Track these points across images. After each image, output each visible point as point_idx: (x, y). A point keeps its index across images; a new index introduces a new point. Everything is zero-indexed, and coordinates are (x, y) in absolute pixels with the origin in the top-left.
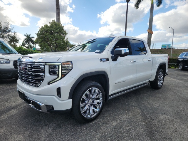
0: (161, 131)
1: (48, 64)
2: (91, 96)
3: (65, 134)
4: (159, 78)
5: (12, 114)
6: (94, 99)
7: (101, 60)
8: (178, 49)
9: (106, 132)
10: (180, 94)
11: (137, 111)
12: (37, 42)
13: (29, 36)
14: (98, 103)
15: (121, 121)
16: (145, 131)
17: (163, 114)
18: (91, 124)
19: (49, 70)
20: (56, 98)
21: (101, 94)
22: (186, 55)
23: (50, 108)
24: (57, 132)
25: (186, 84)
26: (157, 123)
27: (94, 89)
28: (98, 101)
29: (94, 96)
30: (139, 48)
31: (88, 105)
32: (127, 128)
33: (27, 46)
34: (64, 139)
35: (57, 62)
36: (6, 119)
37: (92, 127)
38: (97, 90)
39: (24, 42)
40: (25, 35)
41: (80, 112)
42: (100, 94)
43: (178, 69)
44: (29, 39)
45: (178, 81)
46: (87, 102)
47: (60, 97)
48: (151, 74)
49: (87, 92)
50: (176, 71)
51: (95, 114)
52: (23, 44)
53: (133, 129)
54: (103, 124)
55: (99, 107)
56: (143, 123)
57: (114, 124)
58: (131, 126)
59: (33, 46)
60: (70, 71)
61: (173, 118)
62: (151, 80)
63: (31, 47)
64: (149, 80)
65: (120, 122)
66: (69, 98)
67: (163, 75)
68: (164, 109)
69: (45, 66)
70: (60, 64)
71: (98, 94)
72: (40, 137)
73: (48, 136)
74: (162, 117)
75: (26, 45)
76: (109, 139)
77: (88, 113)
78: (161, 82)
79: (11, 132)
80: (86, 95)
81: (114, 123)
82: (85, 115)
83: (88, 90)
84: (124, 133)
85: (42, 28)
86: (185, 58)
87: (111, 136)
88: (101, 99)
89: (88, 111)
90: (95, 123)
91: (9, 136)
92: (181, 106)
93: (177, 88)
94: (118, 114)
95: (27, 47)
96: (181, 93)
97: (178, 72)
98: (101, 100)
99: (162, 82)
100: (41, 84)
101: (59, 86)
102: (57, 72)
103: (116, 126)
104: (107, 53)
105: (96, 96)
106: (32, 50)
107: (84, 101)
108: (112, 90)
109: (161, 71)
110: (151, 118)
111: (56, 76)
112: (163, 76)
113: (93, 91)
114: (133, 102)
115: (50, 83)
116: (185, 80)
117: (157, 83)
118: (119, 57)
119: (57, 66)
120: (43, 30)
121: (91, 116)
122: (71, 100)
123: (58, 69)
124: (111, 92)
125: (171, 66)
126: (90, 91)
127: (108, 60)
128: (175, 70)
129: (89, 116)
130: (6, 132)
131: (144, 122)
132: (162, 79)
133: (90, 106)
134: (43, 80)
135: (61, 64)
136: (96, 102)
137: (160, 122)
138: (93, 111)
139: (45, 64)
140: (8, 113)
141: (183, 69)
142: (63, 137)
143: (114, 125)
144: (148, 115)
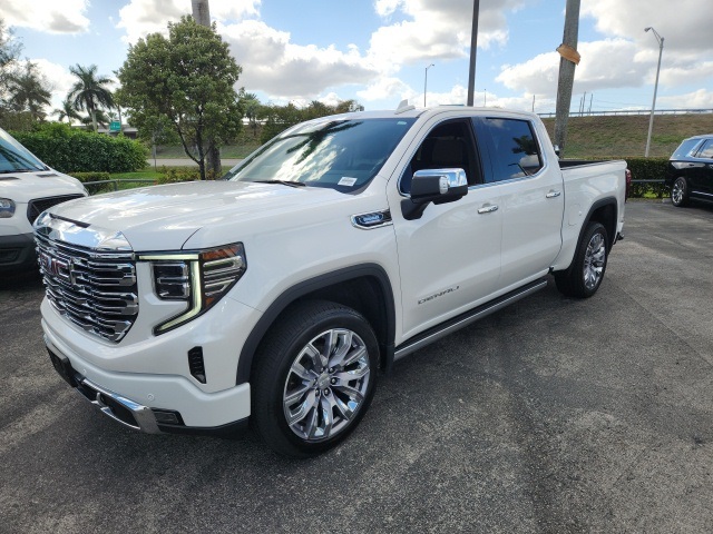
0: (578, 479)
1: (146, 257)
2: (324, 360)
3: (232, 505)
4: (590, 254)
5: (34, 429)
6: (337, 370)
7: (360, 221)
8: (678, 116)
9: (380, 492)
10: (660, 318)
11: (499, 395)
12: (122, 99)
13: (91, 73)
14: (352, 383)
15: (437, 440)
16: (518, 483)
17: (591, 406)
18: (327, 459)
19: (156, 281)
20: (188, 385)
21: (363, 348)
22: (701, 147)
23: (169, 421)
24: (202, 498)
25: (692, 270)
26: (564, 445)
27: (333, 333)
28: (353, 375)
29: (339, 361)
30: (517, 141)
31: (315, 392)
32: (456, 471)
33: (85, 114)
34: (227, 528)
35: (182, 251)
36: (13, 449)
37: (331, 472)
38: (348, 336)
39: (73, 99)
40: (73, 71)
41: (283, 422)
42: (358, 348)
43: (668, 200)
44: (89, 89)
45: (662, 256)
46: (308, 386)
47: (204, 382)
48: (556, 245)
49: (309, 349)
50: (662, 208)
51: (344, 423)
52: (67, 107)
53: (476, 475)
54: (371, 458)
55: (358, 394)
56: (516, 448)
57: (412, 457)
58: (473, 461)
59: (111, 115)
60: (237, 280)
61: (626, 424)
62: (557, 267)
63: (100, 117)
64: (551, 269)
65: (436, 449)
66: (239, 382)
67: (605, 245)
68: (599, 383)
69: (138, 264)
70: (196, 257)
71: (352, 350)
72: (140, 522)
73: (170, 516)
74: (588, 420)
75: (80, 113)
76: (390, 519)
77: (314, 422)
78: (595, 269)
79: (31, 504)
80: (306, 361)
81: (412, 454)
82: (303, 432)
83: (310, 343)
84: (445, 492)
85: (141, 48)
86: (697, 159)
87: (399, 508)
88: (364, 365)
89: (316, 414)
90: (344, 453)
91: (25, 522)
92: (658, 371)
93: (656, 292)
94: (428, 411)
95: (85, 121)
96: (666, 312)
97: (667, 214)
98: (365, 368)
99: (600, 269)
100: (126, 332)
101: (197, 342)
102: (186, 286)
103: (417, 464)
104: (383, 190)
105: (346, 358)
106: (107, 131)
107: (297, 383)
108: (406, 327)
109: (599, 231)
110: (546, 425)
111: (184, 305)
112: (603, 249)
113: (332, 341)
114: (486, 358)
115: (164, 328)
116: (691, 250)
117: (582, 275)
118: (432, 203)
119: (184, 266)
120: (143, 54)
121: (327, 432)
122: (246, 386)
123: (190, 275)
124: (404, 333)
125: (645, 191)
126: (321, 344)
127: (386, 216)
128: (655, 208)
129: (319, 432)
130: (15, 506)
131: (520, 441)
132: (601, 258)
133: (321, 397)
134: (133, 318)
135: (200, 256)
136: (345, 377)
137: (575, 440)
138: (336, 411)
139: (137, 257)
140: (20, 424)
141: (687, 204)
142: (223, 518)
143: (412, 461)
144: (537, 413)
